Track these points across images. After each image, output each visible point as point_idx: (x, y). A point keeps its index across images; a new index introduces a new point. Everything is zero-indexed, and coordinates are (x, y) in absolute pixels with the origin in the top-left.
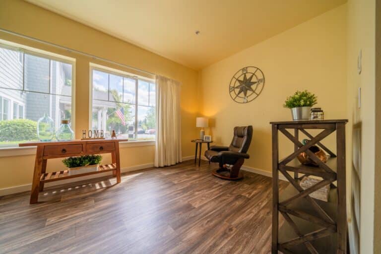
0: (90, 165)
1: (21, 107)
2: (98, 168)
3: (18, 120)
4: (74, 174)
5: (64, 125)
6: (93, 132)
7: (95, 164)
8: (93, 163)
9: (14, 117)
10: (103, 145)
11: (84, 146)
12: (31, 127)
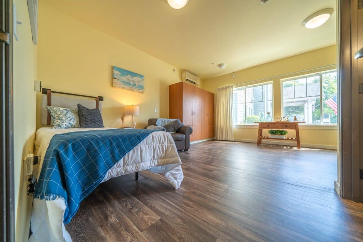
0: (280, 134)
1: (252, 109)
2: (285, 137)
3: (250, 116)
4: (272, 138)
5: (268, 115)
6: (282, 118)
7: (283, 134)
8: (282, 134)
9: (249, 115)
10: (287, 124)
11: (277, 124)
12: (256, 119)
